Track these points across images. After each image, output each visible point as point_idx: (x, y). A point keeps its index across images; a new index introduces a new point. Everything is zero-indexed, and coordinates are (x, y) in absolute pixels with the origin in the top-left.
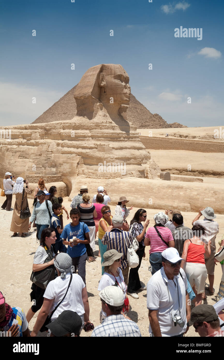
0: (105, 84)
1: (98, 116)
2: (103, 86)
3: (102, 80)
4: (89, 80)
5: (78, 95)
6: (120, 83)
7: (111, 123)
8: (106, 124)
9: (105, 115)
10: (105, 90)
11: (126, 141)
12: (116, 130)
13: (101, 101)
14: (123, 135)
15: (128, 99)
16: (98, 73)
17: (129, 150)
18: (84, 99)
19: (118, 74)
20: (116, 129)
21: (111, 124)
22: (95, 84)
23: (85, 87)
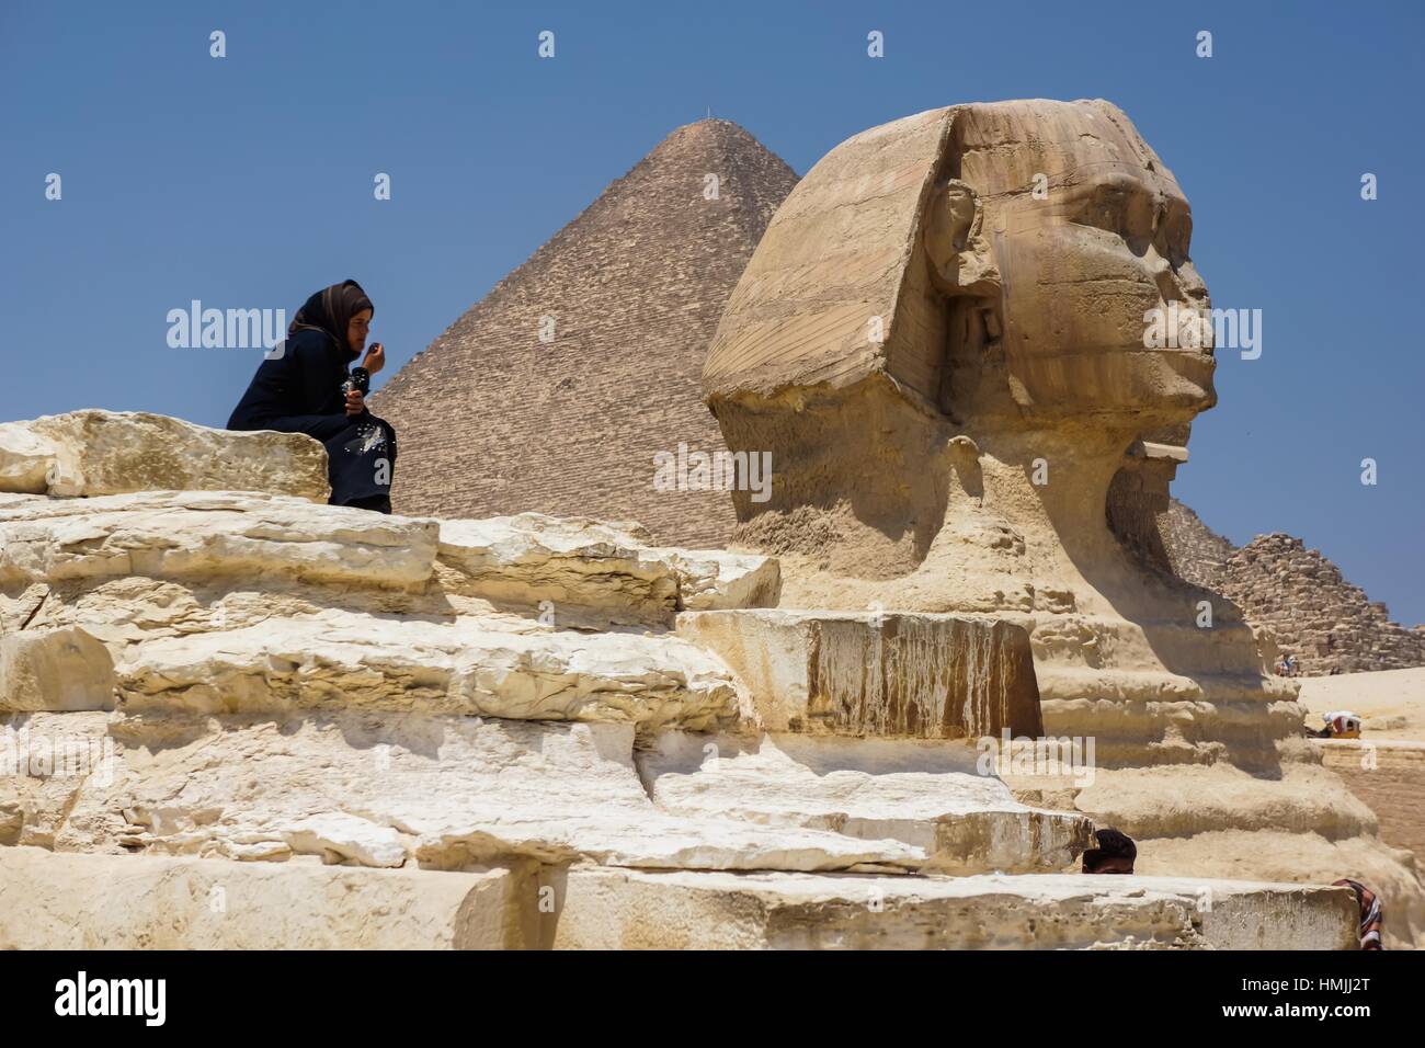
0: (991, 273)
1: (949, 549)
2: (970, 286)
3: (963, 240)
4: (850, 245)
5: (755, 379)
6: (1124, 253)
7: (1066, 599)
8: (1027, 617)
9: (1009, 536)
10: (992, 320)
11: (1207, 760)
12: (1114, 665)
13: (958, 414)
14: (1173, 711)
15: (1197, 391)
16: (926, 185)
17: (1249, 835)
18: (807, 406)
19: (1098, 180)
20: (1110, 654)
21: (1066, 616)
22: (905, 280)
23: (820, 304)
